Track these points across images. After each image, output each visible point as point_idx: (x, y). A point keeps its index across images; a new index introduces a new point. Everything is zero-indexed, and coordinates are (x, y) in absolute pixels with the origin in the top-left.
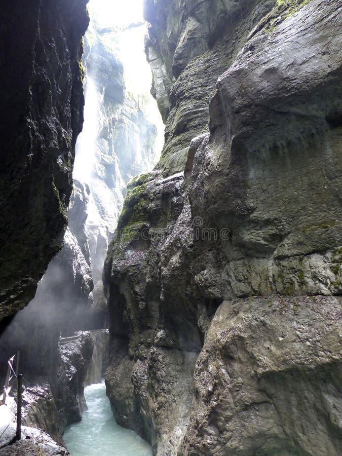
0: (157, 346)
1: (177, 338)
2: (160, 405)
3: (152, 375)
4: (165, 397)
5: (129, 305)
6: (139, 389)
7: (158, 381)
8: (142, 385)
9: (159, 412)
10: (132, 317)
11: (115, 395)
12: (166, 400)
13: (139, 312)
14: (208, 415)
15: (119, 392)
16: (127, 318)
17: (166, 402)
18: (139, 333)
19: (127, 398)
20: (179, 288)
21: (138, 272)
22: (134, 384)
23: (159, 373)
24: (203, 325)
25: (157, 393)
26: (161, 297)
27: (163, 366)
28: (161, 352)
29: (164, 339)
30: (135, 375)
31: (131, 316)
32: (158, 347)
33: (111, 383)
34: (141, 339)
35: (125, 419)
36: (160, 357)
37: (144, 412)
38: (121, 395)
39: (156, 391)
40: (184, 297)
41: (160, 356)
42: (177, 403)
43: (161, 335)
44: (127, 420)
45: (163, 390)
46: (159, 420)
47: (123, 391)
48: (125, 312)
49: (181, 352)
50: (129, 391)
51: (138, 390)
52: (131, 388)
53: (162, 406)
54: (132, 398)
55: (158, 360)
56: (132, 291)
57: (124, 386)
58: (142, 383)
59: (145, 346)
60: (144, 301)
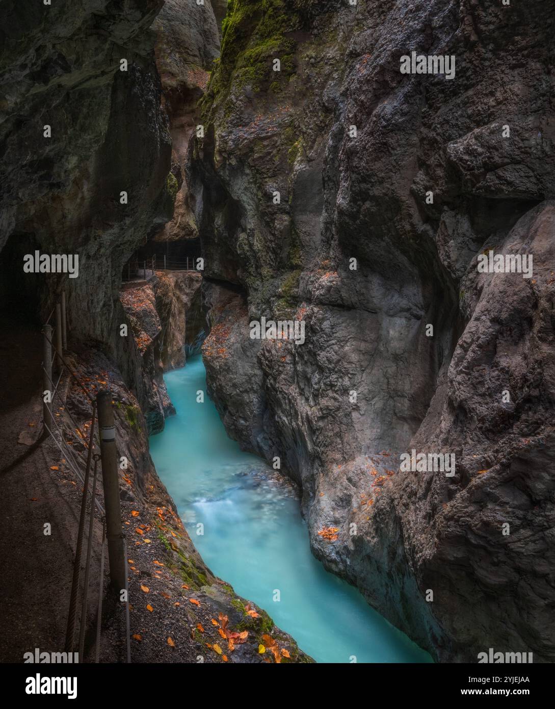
0: (320, 303)
1: (366, 288)
2: (324, 412)
3: (306, 358)
4: (335, 399)
5: (251, 222)
6: (275, 379)
7: (321, 369)
8: (280, 373)
9: (321, 424)
10: (257, 245)
11: (223, 384)
12: (337, 404)
13: (274, 235)
14: (502, 464)
15: (231, 380)
16: (246, 248)
17: (338, 409)
18: (272, 277)
19: (246, 391)
20: (396, 177)
21: (275, 152)
22: (262, 369)
23: (323, 354)
24: (457, 261)
25: (318, 390)
26: (340, 200)
27: (333, 342)
28: (328, 315)
29: (338, 290)
30: (267, 354)
31: (255, 243)
32: (323, 304)
33: (216, 365)
34: (278, 288)
35: (242, 425)
36: (326, 325)
37: (285, 419)
38: (235, 386)
39: (316, 387)
40: (404, 198)
41: (325, 323)
42: (362, 412)
43: (331, 282)
44: (247, 426)
45: (332, 386)
46: (321, 438)
47: (239, 379)
48: (242, 236)
49: (374, 315)
50: (250, 379)
51: (272, 381)
52: (255, 375)
53: (329, 414)
54: (255, 392)
55: (322, 330)
56: (260, 194)
57: (241, 371)
58: (281, 369)
59: (287, 301)
60: (288, 213)
